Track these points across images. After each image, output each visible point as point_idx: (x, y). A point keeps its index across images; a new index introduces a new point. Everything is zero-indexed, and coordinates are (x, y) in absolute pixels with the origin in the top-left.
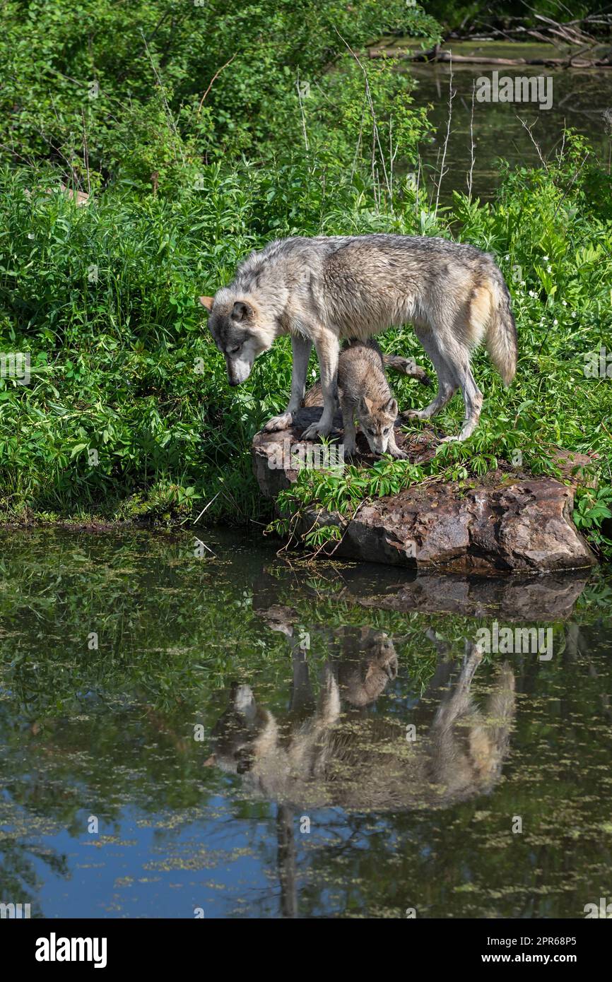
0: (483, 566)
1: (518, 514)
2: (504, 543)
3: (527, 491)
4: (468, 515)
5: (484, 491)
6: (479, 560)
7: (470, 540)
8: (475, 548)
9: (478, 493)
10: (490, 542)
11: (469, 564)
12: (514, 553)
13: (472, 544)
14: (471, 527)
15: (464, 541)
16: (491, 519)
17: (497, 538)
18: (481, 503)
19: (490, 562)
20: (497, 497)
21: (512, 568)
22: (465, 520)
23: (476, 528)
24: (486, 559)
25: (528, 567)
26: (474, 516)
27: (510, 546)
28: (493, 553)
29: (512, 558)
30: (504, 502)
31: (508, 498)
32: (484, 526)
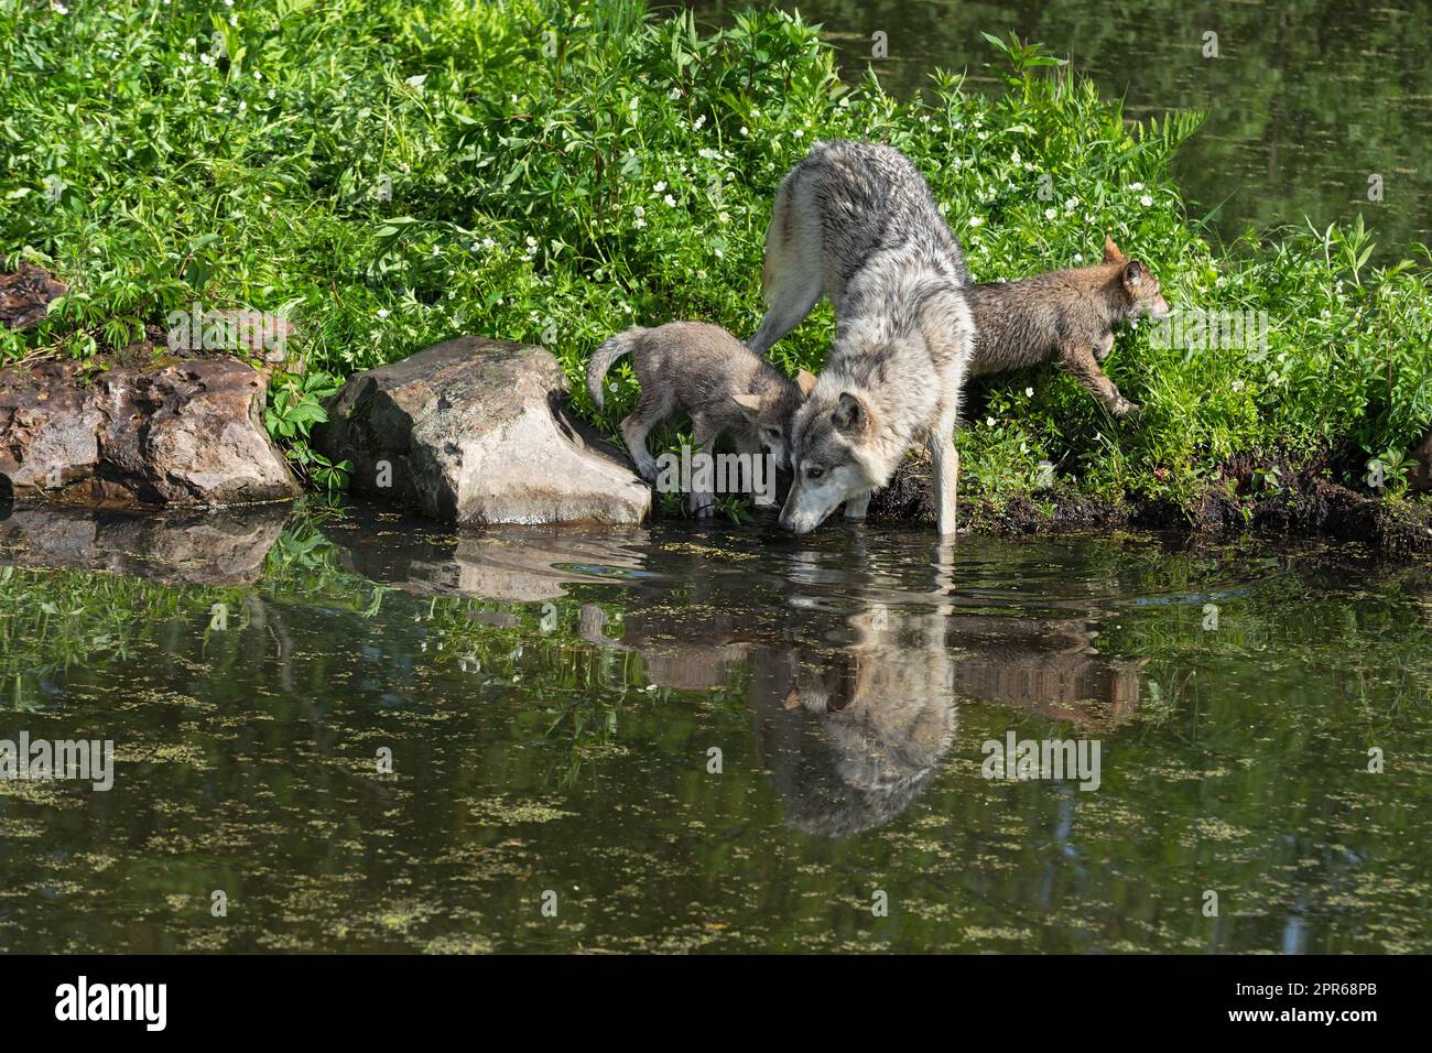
0: (118, 496)
1: (176, 413)
2: (154, 460)
3: (193, 377)
4: (97, 414)
5: (123, 375)
6: (114, 486)
7: (100, 453)
8: (107, 467)
9: (114, 378)
10: (131, 457)
11: (97, 493)
12: (169, 476)
13: (103, 461)
14: (102, 433)
15: (89, 455)
16: (133, 422)
17: (143, 452)
18: (118, 393)
19: (130, 489)
20: (144, 384)
21: (166, 500)
22: (92, 420)
23: (109, 435)
24: (125, 485)
25: (192, 499)
26: (107, 415)
27: (163, 464)
28: (135, 475)
29: (166, 483)
30: (154, 394)
31: (161, 388)
32: (121, 431)
